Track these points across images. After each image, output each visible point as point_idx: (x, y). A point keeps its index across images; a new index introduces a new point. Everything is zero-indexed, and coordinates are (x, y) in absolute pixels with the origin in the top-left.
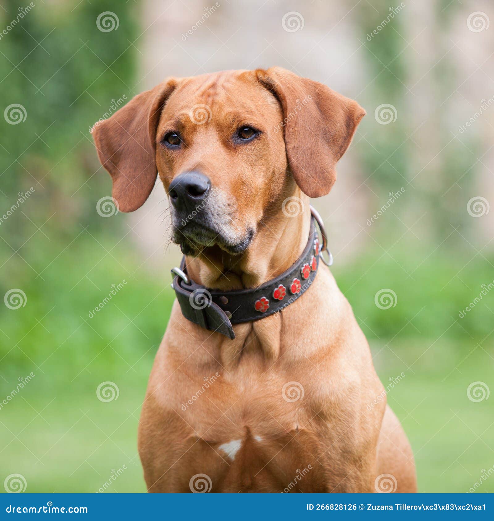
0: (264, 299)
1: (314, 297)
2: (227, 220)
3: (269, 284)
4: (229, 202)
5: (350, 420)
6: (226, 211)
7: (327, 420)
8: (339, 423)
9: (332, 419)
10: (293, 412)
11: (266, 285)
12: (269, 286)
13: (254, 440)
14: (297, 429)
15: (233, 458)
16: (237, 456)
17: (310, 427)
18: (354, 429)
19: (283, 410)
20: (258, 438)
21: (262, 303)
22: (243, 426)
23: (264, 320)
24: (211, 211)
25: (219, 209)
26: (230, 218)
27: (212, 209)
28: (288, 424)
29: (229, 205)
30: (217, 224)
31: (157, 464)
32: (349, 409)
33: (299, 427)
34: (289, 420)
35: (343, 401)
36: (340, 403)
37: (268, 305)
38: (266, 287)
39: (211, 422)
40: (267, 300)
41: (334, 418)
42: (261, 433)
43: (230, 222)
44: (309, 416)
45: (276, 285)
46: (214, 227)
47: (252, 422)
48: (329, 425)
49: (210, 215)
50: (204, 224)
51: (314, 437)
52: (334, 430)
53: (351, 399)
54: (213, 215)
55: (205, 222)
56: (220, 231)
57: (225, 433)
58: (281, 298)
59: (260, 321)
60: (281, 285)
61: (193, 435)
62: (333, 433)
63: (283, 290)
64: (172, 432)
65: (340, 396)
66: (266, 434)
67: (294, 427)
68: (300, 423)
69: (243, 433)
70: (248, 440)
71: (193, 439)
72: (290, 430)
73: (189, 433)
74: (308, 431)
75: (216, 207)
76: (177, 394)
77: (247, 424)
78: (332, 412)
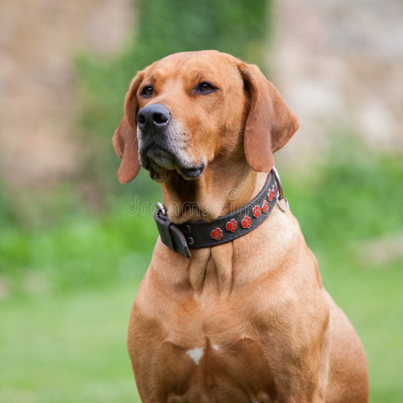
0: (219, 230)
1: (262, 235)
2: (182, 146)
3: (223, 218)
4: (185, 132)
5: (287, 330)
6: (182, 138)
7: (269, 330)
8: (279, 332)
9: (273, 329)
10: (241, 325)
11: (220, 218)
12: (223, 220)
13: (212, 349)
14: (245, 338)
15: (197, 363)
16: (200, 362)
17: (255, 336)
18: (291, 338)
19: (232, 324)
20: (216, 347)
21: (217, 232)
22: (204, 337)
23: (219, 247)
24: (170, 136)
25: (177, 135)
26: (185, 145)
27: (171, 135)
28: (238, 334)
29: (184, 134)
30: (174, 147)
31: (141, 359)
32: (286, 322)
33: (247, 337)
34: (238, 332)
35: (280, 315)
36: (278, 317)
37: (222, 234)
38: (220, 220)
39: (181, 331)
40: (221, 230)
41: (274, 328)
42: (217, 343)
43: (185, 148)
44: (254, 328)
45: (229, 219)
46: (171, 149)
47: (210, 333)
48: (271, 335)
49: (169, 139)
50: (163, 146)
51: (259, 343)
52: (274, 338)
53: (288, 314)
54: (171, 139)
55: (164, 145)
56: (176, 153)
57: (190, 341)
58: (233, 230)
59: (215, 247)
60: (233, 220)
61: (167, 340)
62: (274, 340)
63: (235, 223)
64: (151, 336)
65: (278, 311)
66: (222, 344)
67: (243, 337)
68: (247, 333)
69: (204, 342)
70: (208, 349)
71: (167, 343)
72: (239, 339)
73: (164, 338)
74: (254, 339)
75: (174, 133)
76: (156, 307)
77: (206, 336)
78: (272, 324)
